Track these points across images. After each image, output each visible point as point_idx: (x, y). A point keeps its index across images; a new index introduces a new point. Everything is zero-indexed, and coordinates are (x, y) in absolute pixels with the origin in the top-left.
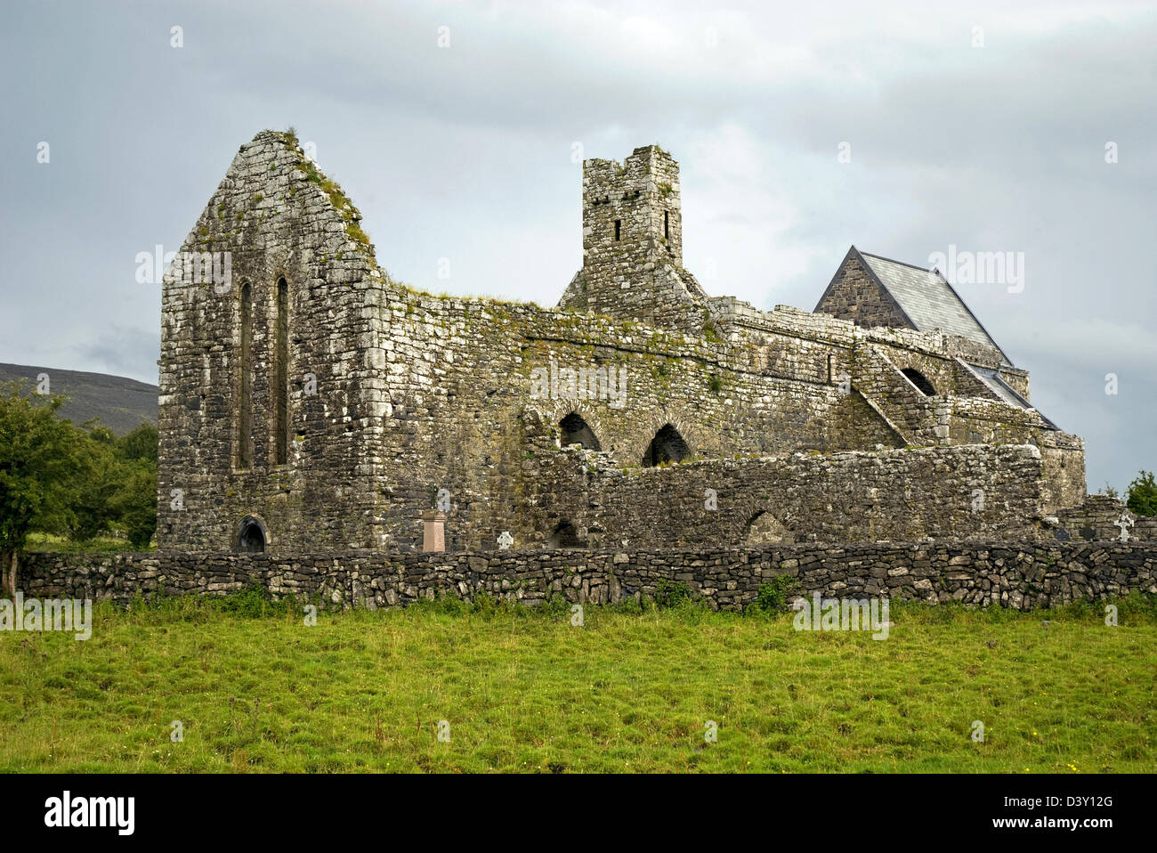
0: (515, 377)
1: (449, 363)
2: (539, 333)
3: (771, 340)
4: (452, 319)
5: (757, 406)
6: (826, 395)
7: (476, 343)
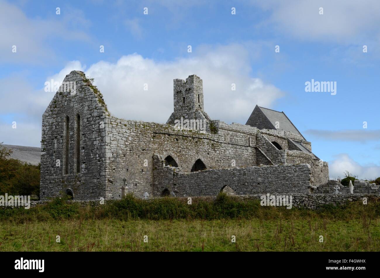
0: (151, 145)
1: (130, 141)
2: (158, 131)
3: (231, 133)
4: (131, 127)
5: (227, 153)
6: (248, 150)
7: (139, 134)
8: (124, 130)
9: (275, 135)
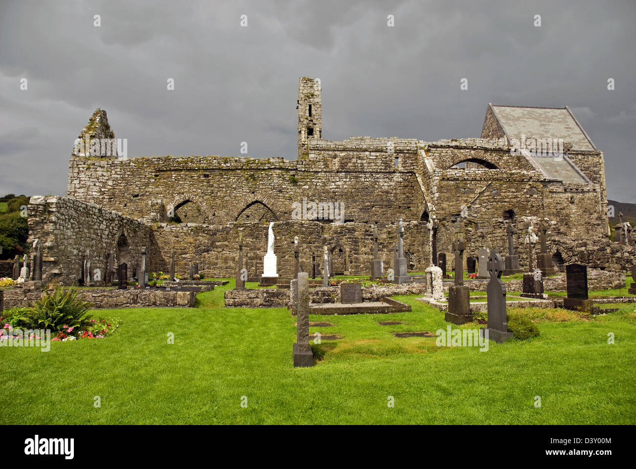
0: (150, 188)
2: (166, 168)
4: (112, 168)
5: (330, 187)
6: (393, 177)
7: (126, 176)
9: (475, 147)
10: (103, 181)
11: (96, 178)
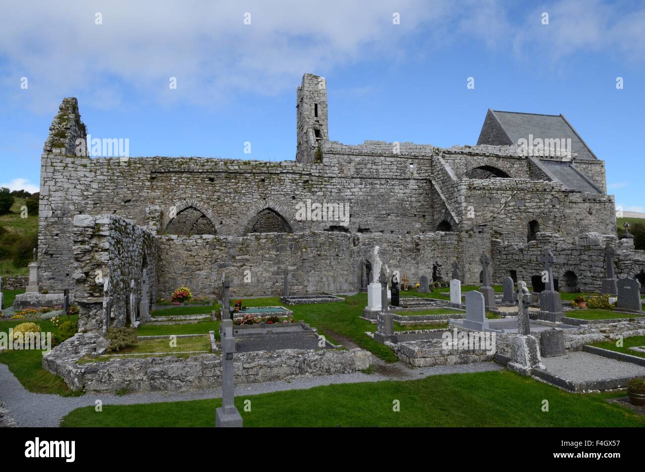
0: (144, 192)
1: (95, 189)
3: (358, 159)
4: (97, 168)
5: (346, 194)
6: (408, 184)
7: (115, 178)
8: (81, 174)
9: (487, 154)
10: (86, 183)
11: (77, 179)
